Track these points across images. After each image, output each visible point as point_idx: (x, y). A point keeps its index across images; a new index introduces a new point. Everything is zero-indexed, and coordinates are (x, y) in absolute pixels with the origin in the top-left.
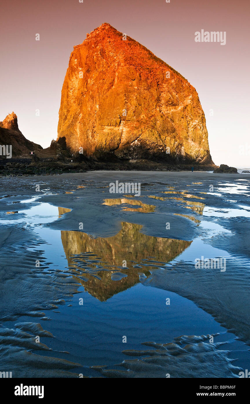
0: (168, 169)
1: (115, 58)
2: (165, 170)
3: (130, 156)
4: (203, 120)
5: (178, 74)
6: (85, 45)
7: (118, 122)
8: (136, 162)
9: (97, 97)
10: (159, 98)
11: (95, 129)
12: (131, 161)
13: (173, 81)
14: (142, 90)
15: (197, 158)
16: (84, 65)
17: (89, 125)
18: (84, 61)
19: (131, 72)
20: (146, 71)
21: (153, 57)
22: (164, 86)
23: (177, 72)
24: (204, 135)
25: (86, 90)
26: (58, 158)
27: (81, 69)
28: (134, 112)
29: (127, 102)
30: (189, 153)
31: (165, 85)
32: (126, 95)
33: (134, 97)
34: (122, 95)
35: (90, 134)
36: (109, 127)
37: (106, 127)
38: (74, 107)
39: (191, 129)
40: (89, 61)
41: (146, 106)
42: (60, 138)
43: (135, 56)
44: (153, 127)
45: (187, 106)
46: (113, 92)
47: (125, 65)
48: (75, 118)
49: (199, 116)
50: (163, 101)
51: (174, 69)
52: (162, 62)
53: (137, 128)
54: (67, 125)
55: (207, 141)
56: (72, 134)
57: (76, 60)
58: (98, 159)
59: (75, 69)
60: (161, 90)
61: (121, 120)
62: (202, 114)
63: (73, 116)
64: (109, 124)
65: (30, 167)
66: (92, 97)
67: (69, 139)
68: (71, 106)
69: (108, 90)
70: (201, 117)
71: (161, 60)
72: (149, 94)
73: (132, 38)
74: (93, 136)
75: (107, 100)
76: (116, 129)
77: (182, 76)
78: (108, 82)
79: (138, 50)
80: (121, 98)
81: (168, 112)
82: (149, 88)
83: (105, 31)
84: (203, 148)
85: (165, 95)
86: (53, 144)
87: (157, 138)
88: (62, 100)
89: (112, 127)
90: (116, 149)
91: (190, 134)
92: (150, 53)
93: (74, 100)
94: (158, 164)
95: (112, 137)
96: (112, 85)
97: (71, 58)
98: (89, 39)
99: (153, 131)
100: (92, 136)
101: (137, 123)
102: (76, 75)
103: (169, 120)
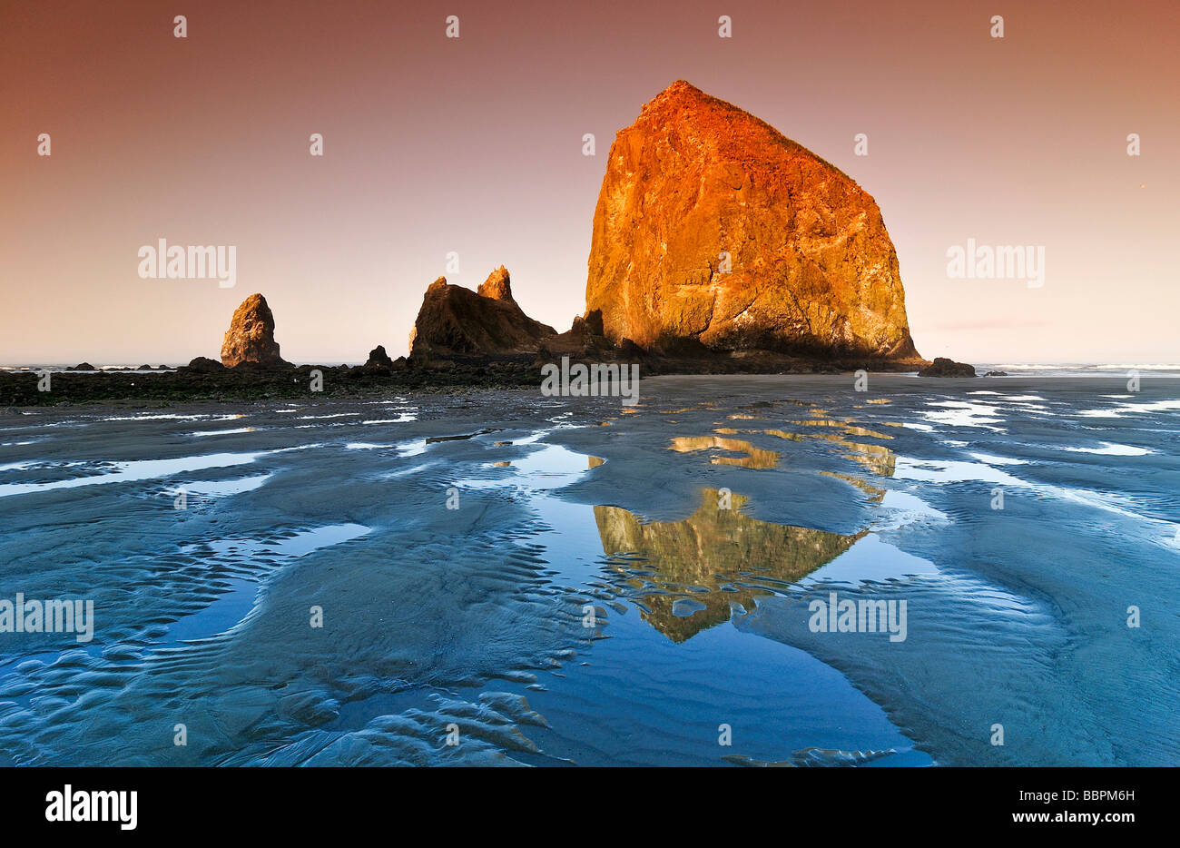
0: (815, 371)
1: (700, 147)
2: (808, 371)
3: (733, 344)
4: (892, 263)
5: (833, 169)
6: (639, 127)
7: (707, 277)
8: (746, 356)
9: (664, 228)
10: (793, 222)
11: (659, 292)
12: (734, 354)
13: (823, 185)
14: (756, 208)
15: (879, 344)
16: (637, 167)
17: (648, 285)
18: (636, 159)
19: (733, 173)
20: (766, 169)
21: (780, 139)
22: (804, 198)
23: (831, 167)
24: (895, 296)
25: (641, 215)
26: (586, 352)
27: (630, 174)
28: (740, 254)
29: (725, 233)
30: (861, 335)
31: (805, 196)
32: (723, 221)
33: (738, 224)
34: (715, 221)
35: (650, 301)
36: (689, 287)
37: (681, 286)
38: (619, 249)
39: (865, 284)
40: (648, 157)
41: (765, 241)
42: (591, 312)
43: (741, 141)
44: (781, 283)
45: (856, 235)
46: (695, 216)
47: (721, 161)
48: (621, 272)
49: (883, 256)
50: (802, 228)
51: (825, 159)
52: (800, 148)
53: (746, 286)
54: (605, 285)
55: (904, 307)
56: (614, 303)
57: (621, 158)
58: (666, 351)
59: (620, 175)
60: (797, 206)
61: (712, 272)
62: (891, 251)
63: (615, 267)
64: (689, 281)
65: (532, 370)
66: (654, 229)
67: (608, 313)
68: (612, 249)
69: (686, 212)
70: (887, 257)
71: (797, 144)
72: (771, 215)
73: (735, 105)
74: (655, 306)
75: (684, 232)
76: (703, 289)
77: (844, 172)
78: (685, 196)
79: (747, 129)
80: (712, 227)
81: (814, 250)
82: (770, 203)
83: (678, 96)
84: (895, 323)
85: (805, 216)
86: (578, 324)
87: (789, 305)
88: (594, 238)
89: (695, 287)
90: (703, 331)
91: (862, 294)
92: (772, 132)
93: (619, 236)
94: (793, 360)
95: (695, 305)
96: (694, 203)
97: (611, 155)
98: (646, 115)
99: (782, 290)
100: (653, 307)
101: (748, 276)
102: (621, 187)
103: (817, 266)
